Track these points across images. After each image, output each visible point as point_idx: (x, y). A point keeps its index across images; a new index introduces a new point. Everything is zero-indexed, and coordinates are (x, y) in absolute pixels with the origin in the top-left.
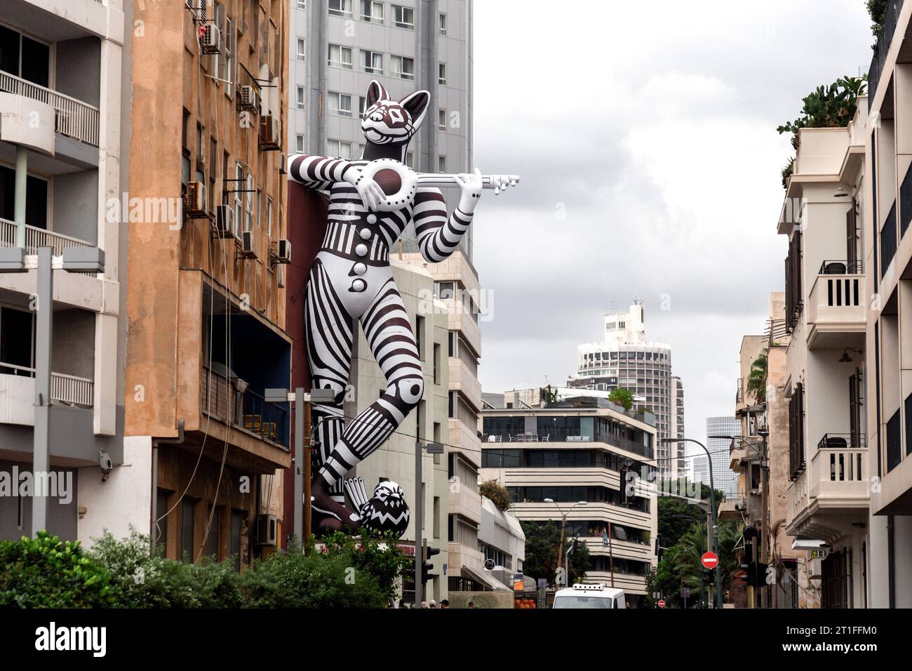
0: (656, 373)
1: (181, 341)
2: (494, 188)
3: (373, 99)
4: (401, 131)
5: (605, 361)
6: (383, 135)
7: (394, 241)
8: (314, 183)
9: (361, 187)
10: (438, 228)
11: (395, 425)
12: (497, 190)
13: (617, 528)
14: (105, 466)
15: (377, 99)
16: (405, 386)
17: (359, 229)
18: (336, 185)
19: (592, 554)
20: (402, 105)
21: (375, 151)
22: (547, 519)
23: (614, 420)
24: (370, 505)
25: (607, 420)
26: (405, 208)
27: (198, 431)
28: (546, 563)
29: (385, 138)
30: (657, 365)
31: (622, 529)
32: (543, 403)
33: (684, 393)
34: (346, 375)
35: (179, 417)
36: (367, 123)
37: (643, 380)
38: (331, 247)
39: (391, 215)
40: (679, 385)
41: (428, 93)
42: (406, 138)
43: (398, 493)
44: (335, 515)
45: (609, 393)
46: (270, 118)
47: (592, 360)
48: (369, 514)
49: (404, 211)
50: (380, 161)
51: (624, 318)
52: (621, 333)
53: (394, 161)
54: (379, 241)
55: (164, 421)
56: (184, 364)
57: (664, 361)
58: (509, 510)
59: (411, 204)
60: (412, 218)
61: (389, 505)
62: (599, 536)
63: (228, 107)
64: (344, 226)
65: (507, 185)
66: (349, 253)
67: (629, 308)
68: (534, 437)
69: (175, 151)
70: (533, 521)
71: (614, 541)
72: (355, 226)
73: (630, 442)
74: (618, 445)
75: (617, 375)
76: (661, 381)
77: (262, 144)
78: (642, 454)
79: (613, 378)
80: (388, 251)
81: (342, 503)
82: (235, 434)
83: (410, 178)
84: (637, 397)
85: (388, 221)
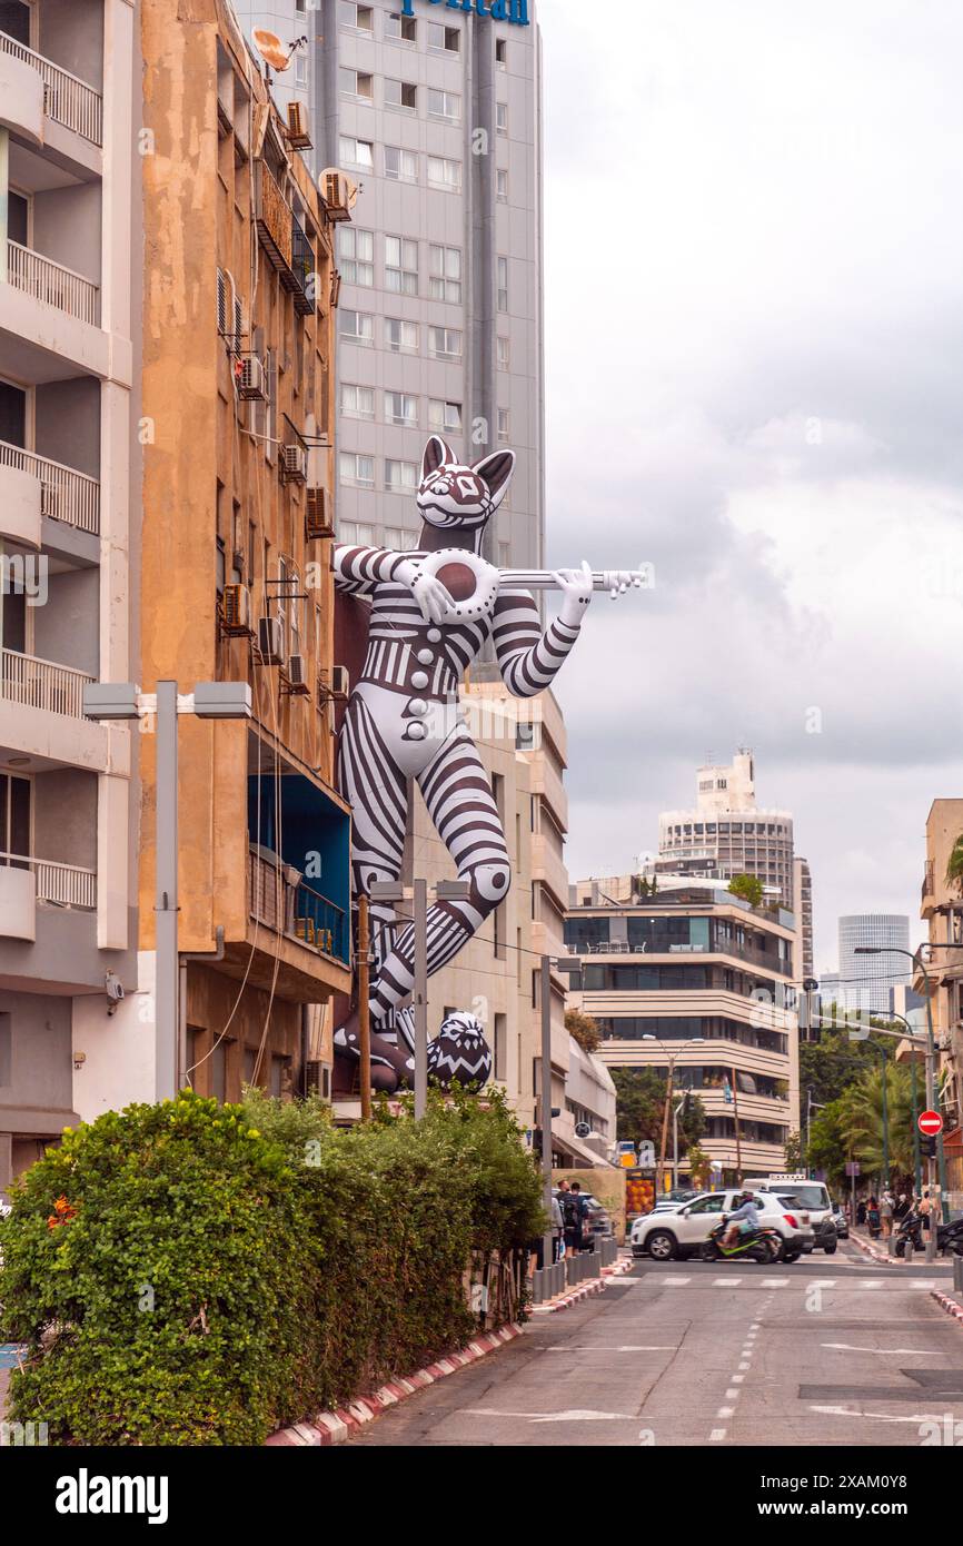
0: (772, 852)
1: (218, 813)
2: (610, 590)
3: (432, 463)
4: (476, 508)
5: (698, 836)
6: (449, 514)
7: (465, 667)
8: (349, 584)
9: (419, 590)
10: (529, 648)
11: (471, 931)
12: (614, 593)
13: (742, 1076)
14: (113, 994)
15: (438, 464)
16: (484, 876)
17: (415, 650)
18: (381, 587)
19: (708, 1114)
20: (475, 471)
21: (436, 537)
22: (645, 1064)
23: (737, 921)
24: (435, 1046)
25: (728, 922)
26: (481, 620)
27: (244, 943)
28: (643, 1127)
29: (451, 518)
30: (774, 841)
31: (749, 1078)
32: (636, 898)
33: (812, 882)
34: (398, 859)
35: (216, 922)
36: (427, 497)
37: (753, 863)
38: (376, 676)
39: (461, 629)
40: (805, 871)
41: (513, 453)
42: (482, 517)
43: (476, 1028)
44: (386, 1061)
45: (728, 882)
46: (321, 491)
47: (679, 835)
48: (434, 1059)
49: (480, 623)
50: (445, 552)
51: (726, 775)
52: (721, 796)
53: (465, 552)
54: (444, 667)
55: (197, 928)
56: (222, 846)
57: (783, 836)
58: (598, 1051)
59: (489, 614)
60: (490, 634)
61: (463, 1046)
62: (717, 1088)
63: (268, 476)
64: (395, 646)
65: (628, 585)
66: (402, 684)
67: (732, 760)
68: (624, 946)
69: (207, 541)
70: (624, 1067)
71: (740, 1095)
72: (410, 646)
73: (760, 952)
74: (742, 957)
75: (716, 855)
76: (780, 864)
77: (310, 529)
78: (777, 969)
79: (710, 860)
80: (457, 681)
81: (393, 1044)
82: (287, 945)
83: (488, 576)
84: (768, 889)
85: (457, 638)
